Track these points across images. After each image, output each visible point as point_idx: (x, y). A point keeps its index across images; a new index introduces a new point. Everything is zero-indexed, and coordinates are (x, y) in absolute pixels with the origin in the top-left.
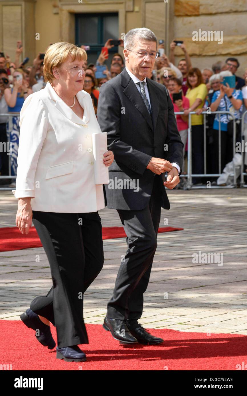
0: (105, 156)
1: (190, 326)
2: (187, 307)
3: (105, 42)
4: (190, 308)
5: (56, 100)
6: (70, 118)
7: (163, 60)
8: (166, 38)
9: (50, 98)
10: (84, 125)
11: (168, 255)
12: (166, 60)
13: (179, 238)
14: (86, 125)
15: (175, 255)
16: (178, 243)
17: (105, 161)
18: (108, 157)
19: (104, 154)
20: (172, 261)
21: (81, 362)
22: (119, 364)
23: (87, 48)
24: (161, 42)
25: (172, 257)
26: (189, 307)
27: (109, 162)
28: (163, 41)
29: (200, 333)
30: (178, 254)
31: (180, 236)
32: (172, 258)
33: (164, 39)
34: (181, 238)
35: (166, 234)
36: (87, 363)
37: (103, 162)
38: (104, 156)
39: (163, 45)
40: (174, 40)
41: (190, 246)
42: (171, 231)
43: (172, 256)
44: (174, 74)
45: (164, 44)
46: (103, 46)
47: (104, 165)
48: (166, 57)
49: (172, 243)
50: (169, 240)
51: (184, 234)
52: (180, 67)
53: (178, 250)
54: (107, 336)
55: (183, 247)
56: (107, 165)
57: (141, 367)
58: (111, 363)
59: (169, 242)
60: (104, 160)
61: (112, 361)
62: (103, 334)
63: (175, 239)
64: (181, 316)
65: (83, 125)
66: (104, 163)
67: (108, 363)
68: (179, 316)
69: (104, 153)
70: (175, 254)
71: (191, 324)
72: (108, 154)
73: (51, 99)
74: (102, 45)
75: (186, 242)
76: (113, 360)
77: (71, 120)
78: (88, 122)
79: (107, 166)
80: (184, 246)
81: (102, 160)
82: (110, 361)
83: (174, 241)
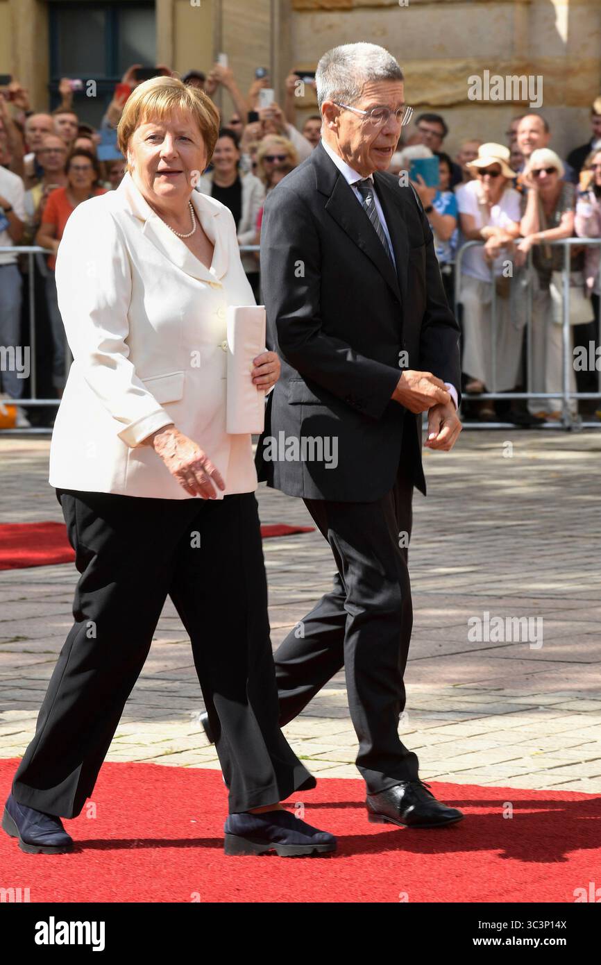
0: (258, 365)
1: (327, 764)
2: (322, 717)
3: (124, 72)
4: (328, 719)
5: (145, 217)
6: (181, 263)
7: (271, 118)
8: (272, 63)
9: (131, 214)
10: (214, 284)
11: (278, 592)
12: (278, 116)
13: (304, 551)
14: (220, 282)
15: (295, 594)
16: (301, 563)
17: (255, 378)
18: (265, 368)
19: (255, 359)
20: (286, 607)
21: (60, 854)
22: (153, 857)
23: (77, 86)
24: (260, 72)
25: (287, 597)
26: (326, 718)
27: (266, 378)
28: (265, 70)
29: (351, 780)
30: (299, 589)
31: (306, 548)
32: (284, 599)
33: (268, 66)
34: (308, 551)
35: (273, 541)
36: (74, 855)
37: (250, 379)
38: (255, 364)
39: (266, 81)
40: (294, 70)
41: (329, 571)
42: (285, 534)
43: (286, 594)
44: (293, 151)
45: (267, 78)
46: (119, 81)
47: (254, 388)
48: (279, 111)
49: (288, 563)
50: (280, 555)
51: (316, 541)
52: (308, 135)
53: (302, 581)
54: (126, 789)
55: (312, 573)
56: (260, 387)
57: (206, 863)
58: (134, 854)
59: (280, 560)
60: (252, 374)
61: (137, 849)
62: (114, 784)
63: (294, 554)
64: (304, 739)
65: (209, 283)
66: (253, 382)
67: (127, 856)
68: (300, 741)
69: (255, 356)
70: (294, 591)
71: (330, 760)
72: (266, 361)
73: (133, 216)
74: (115, 78)
75: (319, 561)
76: (138, 847)
77: (183, 269)
78: (223, 277)
79: (261, 389)
80: (315, 570)
81: (248, 373)
82: (132, 850)
83: (293, 560)
